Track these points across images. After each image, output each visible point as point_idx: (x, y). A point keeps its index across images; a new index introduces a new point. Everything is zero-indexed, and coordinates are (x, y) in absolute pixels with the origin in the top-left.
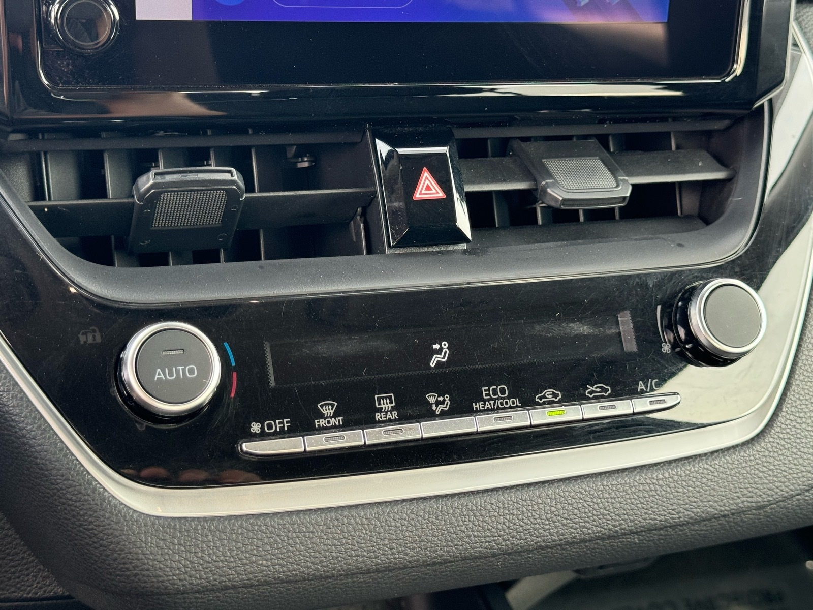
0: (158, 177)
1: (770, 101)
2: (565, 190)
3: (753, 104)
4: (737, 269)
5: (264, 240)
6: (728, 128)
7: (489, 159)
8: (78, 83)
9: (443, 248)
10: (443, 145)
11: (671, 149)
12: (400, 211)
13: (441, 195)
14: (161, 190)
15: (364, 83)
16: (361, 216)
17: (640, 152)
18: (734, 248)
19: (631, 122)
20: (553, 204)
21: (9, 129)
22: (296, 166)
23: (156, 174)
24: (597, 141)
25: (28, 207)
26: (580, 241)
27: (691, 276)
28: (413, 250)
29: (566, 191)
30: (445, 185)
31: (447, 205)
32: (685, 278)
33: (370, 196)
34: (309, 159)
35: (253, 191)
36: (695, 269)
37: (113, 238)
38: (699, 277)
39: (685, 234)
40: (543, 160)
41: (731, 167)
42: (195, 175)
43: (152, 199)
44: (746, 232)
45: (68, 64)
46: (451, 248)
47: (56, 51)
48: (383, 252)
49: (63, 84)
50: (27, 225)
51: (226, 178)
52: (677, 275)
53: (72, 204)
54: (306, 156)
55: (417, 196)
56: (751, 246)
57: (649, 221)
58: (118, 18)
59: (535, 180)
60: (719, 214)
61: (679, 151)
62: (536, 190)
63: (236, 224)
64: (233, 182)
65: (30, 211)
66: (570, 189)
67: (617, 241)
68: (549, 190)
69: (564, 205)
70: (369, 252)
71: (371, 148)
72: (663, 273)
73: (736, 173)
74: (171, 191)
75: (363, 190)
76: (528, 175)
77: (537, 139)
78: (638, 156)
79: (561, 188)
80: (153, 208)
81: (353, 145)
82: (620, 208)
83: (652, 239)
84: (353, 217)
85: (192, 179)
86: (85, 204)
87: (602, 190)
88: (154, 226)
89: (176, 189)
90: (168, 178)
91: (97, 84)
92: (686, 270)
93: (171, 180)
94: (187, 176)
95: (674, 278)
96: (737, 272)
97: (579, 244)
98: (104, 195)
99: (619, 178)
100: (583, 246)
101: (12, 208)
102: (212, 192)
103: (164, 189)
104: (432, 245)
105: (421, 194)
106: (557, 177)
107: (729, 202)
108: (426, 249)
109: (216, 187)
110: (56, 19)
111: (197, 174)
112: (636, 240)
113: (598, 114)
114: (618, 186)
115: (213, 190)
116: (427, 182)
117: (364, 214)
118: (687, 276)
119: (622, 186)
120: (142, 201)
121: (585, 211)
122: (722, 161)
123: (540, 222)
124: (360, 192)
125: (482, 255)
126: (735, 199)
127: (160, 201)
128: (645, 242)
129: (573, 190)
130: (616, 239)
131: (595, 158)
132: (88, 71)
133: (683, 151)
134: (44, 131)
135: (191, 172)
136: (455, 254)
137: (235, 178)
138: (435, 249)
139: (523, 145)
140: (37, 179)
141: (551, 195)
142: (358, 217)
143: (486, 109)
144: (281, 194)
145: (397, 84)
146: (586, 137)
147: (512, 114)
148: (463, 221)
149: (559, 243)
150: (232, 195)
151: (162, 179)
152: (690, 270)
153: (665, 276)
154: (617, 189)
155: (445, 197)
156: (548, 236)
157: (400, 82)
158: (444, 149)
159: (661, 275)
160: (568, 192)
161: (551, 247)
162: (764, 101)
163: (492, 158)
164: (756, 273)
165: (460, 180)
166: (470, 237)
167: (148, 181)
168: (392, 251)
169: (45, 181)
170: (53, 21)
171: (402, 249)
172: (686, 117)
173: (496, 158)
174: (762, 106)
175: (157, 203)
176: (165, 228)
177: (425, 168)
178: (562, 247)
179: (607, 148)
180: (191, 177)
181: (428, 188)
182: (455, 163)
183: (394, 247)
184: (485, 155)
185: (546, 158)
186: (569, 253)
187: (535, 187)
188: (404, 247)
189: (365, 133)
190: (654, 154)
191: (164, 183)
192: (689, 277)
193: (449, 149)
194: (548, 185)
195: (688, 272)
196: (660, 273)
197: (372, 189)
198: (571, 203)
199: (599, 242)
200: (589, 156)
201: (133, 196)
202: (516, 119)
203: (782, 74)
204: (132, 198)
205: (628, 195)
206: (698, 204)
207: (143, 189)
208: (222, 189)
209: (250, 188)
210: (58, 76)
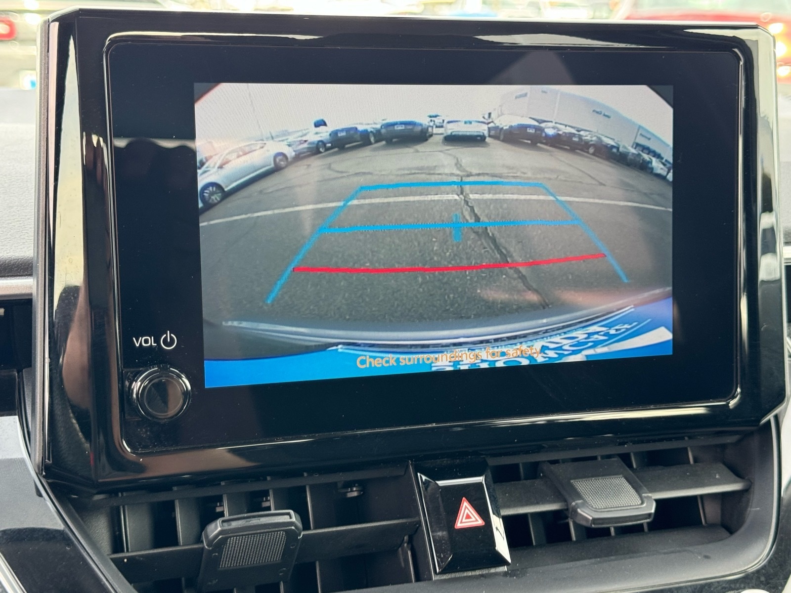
0: (225, 524)
1: (776, 417)
2: (594, 509)
3: (760, 421)
4: (763, 579)
5: (320, 570)
6: (740, 441)
7: (521, 482)
8: (155, 446)
9: (485, 572)
10: (480, 476)
11: (689, 462)
12: (444, 540)
13: (480, 522)
14: (226, 536)
15: (405, 425)
16: (408, 544)
17: (661, 467)
18: (757, 558)
19: (650, 442)
20: (584, 523)
21: (95, 491)
22: (346, 495)
23: (223, 522)
24: (620, 459)
25: (110, 561)
26: (612, 558)
27: (720, 588)
28: (458, 575)
29: (595, 511)
30: (483, 512)
31: (487, 530)
32: (714, 589)
33: (416, 525)
34: (357, 489)
35: (308, 528)
36: (722, 581)
37: (183, 579)
38: (727, 588)
39: (711, 546)
40: (572, 481)
41: (746, 478)
42: (258, 520)
43: (220, 544)
44: (767, 541)
45: (146, 431)
46: (493, 570)
47: (137, 421)
48: (431, 579)
49: (142, 448)
50: (110, 578)
51: (286, 521)
52: (706, 587)
53: (149, 554)
54: (355, 486)
55: (459, 525)
56: (772, 555)
57: (676, 533)
58: (189, 388)
59: (565, 501)
60: (740, 523)
61: (697, 464)
62: (567, 510)
63: (295, 559)
64: (292, 524)
65: (112, 564)
66: (599, 509)
67: (647, 556)
68: (579, 510)
69: (594, 524)
70: (418, 579)
71: (414, 481)
72: (693, 585)
73: (752, 483)
74: (237, 536)
75: (409, 520)
76: (559, 496)
77: (564, 461)
78: (658, 471)
79: (590, 507)
80: (220, 552)
81: (397, 478)
82: (648, 523)
83: (679, 552)
84: (401, 545)
85: (255, 524)
86: (160, 553)
87: (629, 508)
88: (221, 567)
89: (241, 534)
90: (234, 524)
91: (172, 445)
92: (715, 582)
93: (237, 527)
94: (251, 521)
95: (704, 590)
96: (763, 581)
97: (612, 560)
98: (176, 543)
99: (643, 495)
100: (615, 562)
101: (97, 563)
102: (273, 533)
103: (230, 535)
104: (474, 570)
105: (461, 522)
106: (586, 497)
107: (748, 512)
108: (470, 574)
109: (277, 529)
110: (137, 394)
111: (259, 518)
112: (665, 553)
113: (618, 438)
114: (642, 503)
115: (274, 531)
116: (467, 511)
117: (410, 541)
118: (716, 588)
119: (647, 503)
120: (211, 547)
121: (615, 528)
122: (737, 473)
123: (574, 538)
124: (406, 523)
125: (522, 577)
126: (753, 510)
127: (227, 545)
128: (673, 555)
129: (601, 509)
130: (646, 553)
131: (619, 476)
132: (164, 436)
133: (700, 464)
134: (123, 490)
135: (254, 517)
136: (497, 576)
137: (294, 519)
138: (478, 572)
139: (552, 467)
140: (116, 529)
141: (581, 515)
142: (405, 545)
143: (516, 441)
144: (334, 529)
145: (434, 425)
146: (609, 457)
147: (539, 443)
148: (502, 546)
149: (593, 560)
150: (291, 535)
151: (228, 526)
152: (718, 582)
153: (695, 589)
154: (642, 506)
155: (484, 524)
156: (582, 553)
157: (437, 422)
158: (480, 479)
159: (691, 588)
160: (597, 512)
161: (586, 565)
162: (771, 417)
163: (525, 481)
164: (780, 581)
165: (497, 507)
166: (509, 561)
167: (216, 528)
168: (438, 577)
169: (124, 530)
170: (135, 396)
171: (447, 575)
172: (699, 435)
173: (528, 481)
174: (769, 422)
175: (224, 547)
176: (231, 568)
177: (464, 498)
178: (596, 564)
179: (630, 466)
180: (255, 522)
181: (468, 517)
182: (491, 491)
183: (440, 573)
184: (518, 478)
185: (575, 479)
186: (603, 569)
187: (566, 508)
188: (449, 573)
189: (408, 467)
190: (673, 469)
191: (230, 530)
192: (718, 589)
193: (485, 479)
194: (578, 506)
195: (716, 584)
196: (690, 586)
197: (416, 519)
198: (601, 522)
199: (631, 558)
200: (614, 475)
201: (202, 542)
202: (544, 447)
203: (783, 392)
204: (202, 544)
205: (653, 511)
206: (719, 511)
207: (212, 536)
208: (283, 531)
209: (306, 527)
210: (137, 442)
